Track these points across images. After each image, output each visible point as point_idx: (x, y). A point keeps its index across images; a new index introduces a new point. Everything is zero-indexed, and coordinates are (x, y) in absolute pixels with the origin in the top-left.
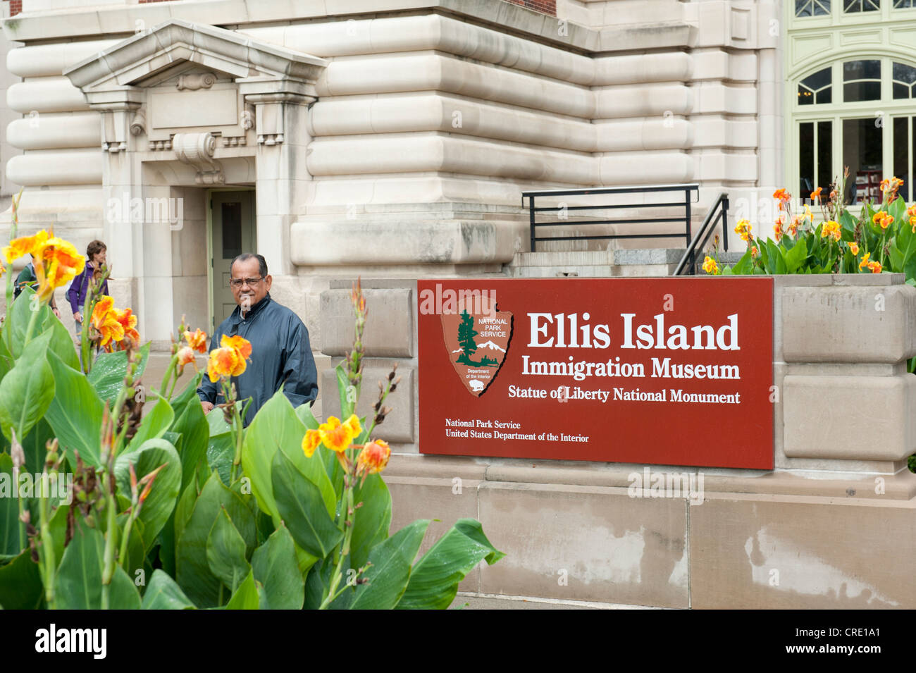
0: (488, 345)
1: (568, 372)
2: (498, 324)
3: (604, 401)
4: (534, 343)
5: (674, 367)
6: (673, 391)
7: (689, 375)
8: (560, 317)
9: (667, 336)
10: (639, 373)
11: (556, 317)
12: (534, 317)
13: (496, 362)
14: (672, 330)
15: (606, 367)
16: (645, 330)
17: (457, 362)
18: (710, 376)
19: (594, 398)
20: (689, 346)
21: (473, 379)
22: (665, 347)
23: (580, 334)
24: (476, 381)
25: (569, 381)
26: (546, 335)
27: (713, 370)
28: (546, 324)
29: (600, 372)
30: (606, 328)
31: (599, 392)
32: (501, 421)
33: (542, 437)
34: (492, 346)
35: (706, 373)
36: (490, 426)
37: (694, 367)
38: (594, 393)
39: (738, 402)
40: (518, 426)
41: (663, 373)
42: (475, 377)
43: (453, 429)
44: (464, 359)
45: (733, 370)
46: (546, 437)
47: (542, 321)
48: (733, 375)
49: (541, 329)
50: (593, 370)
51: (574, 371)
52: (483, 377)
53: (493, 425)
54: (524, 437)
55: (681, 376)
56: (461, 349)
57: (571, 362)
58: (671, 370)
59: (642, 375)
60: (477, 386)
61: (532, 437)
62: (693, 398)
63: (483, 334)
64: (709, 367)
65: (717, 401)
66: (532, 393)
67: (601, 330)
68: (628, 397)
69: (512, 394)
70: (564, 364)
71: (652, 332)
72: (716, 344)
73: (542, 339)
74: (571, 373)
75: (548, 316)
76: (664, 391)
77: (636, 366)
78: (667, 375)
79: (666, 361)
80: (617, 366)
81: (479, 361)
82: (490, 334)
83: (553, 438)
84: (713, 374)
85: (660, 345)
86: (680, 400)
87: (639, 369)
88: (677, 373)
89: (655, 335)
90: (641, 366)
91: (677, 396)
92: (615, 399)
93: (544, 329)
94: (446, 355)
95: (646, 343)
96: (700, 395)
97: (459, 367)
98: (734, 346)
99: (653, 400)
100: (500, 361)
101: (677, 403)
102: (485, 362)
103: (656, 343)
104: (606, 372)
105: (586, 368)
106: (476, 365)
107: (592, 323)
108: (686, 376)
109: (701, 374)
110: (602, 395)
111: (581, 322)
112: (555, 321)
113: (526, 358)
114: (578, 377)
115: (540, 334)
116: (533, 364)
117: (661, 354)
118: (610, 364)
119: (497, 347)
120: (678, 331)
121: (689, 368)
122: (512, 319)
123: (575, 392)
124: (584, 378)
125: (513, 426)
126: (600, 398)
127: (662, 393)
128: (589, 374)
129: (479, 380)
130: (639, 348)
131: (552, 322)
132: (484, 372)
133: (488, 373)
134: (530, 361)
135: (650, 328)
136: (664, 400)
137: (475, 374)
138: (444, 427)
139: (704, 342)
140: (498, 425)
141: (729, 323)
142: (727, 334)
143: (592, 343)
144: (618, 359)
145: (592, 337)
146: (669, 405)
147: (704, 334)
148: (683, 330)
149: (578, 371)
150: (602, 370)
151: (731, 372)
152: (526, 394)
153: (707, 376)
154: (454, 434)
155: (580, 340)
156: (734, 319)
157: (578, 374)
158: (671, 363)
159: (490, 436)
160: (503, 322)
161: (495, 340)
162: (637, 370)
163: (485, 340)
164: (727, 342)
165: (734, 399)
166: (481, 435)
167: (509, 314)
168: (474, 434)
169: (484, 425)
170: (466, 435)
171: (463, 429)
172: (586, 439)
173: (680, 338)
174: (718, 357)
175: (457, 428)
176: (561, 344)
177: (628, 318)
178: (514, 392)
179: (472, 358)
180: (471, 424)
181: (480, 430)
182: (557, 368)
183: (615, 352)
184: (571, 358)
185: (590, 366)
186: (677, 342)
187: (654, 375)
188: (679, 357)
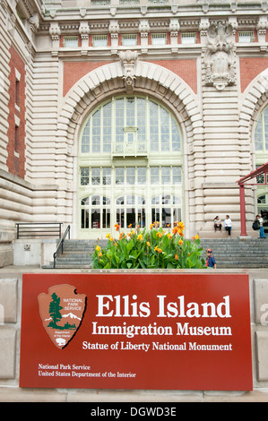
5: (191, 328)
6: (190, 344)
8: (118, 298)
9: (186, 309)
12: (101, 298)
14: (189, 305)
16: (172, 306)
18: (214, 334)
25: (123, 338)
30: (148, 304)
33: (104, 375)
34: (72, 316)
40: (88, 368)
43: (44, 371)
44: (53, 325)
47: (105, 300)
50: (139, 331)
54: (93, 375)
55: (195, 334)
58: (189, 330)
59: (171, 334)
60: (61, 342)
61: (98, 375)
62: (203, 347)
63: (66, 308)
64: (213, 328)
67: (144, 306)
68: (162, 347)
70: (120, 328)
72: (217, 314)
74: (125, 333)
75: (110, 297)
77: (166, 328)
78: (186, 334)
79: (186, 325)
80: (155, 328)
83: (112, 375)
85: (182, 315)
89: (179, 309)
90: (170, 328)
91: (193, 346)
93: (107, 305)
94: (41, 322)
95: (173, 314)
97: (49, 330)
98: (228, 315)
100: (77, 326)
101: (192, 351)
102: (67, 327)
103: (179, 314)
106: (61, 328)
107: (139, 302)
111: (131, 301)
112: (115, 300)
113: (95, 324)
116: (100, 328)
117: (182, 321)
118: (150, 327)
119: (75, 317)
120: (193, 306)
125: (85, 368)
128: (137, 333)
133: (68, 334)
134: (97, 325)
135: (175, 304)
139: (209, 313)
141: (224, 301)
142: (223, 307)
143: (138, 314)
144: (155, 324)
145: (138, 310)
146: (188, 352)
147: (209, 308)
148: (196, 305)
149: (129, 332)
150: (145, 331)
151: (226, 331)
152: (94, 347)
154: (44, 374)
155: (131, 312)
156: (227, 298)
157: (129, 333)
158: (189, 326)
159: (69, 374)
160: (80, 300)
161: (74, 312)
162: (167, 330)
163: (67, 312)
164: (224, 312)
165: (228, 347)
166: (63, 374)
167: (84, 296)
168: (58, 374)
169: (65, 368)
170: (52, 374)
171: (50, 371)
172: (134, 375)
173: (194, 310)
174: (218, 322)
175: (46, 370)
176: (118, 314)
177: (162, 298)
178: (86, 345)
179: (58, 324)
180: (56, 367)
181: (62, 371)
182: (115, 330)
183: (153, 319)
185: (137, 328)
186: (193, 313)
187: (178, 334)
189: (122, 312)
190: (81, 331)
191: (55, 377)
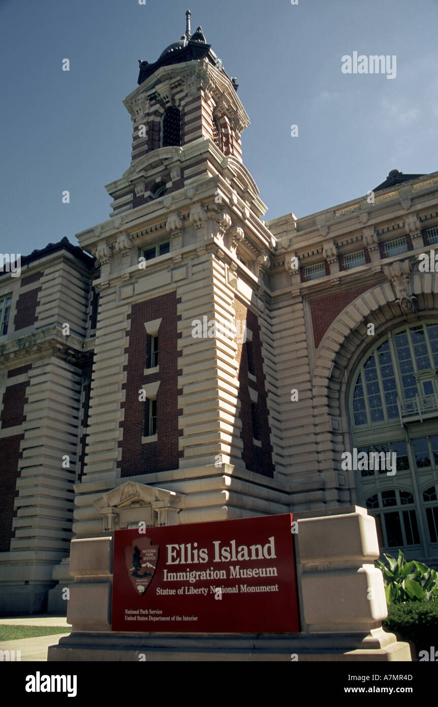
0: (147, 565)
1: (186, 578)
2: (152, 553)
3: (205, 594)
4: (170, 562)
5: (241, 571)
6: (242, 586)
7: (250, 575)
8: (182, 546)
9: (237, 552)
10: (223, 576)
11: (180, 546)
12: (169, 547)
13: (150, 575)
14: (240, 549)
15: (206, 574)
16: (226, 550)
17: (132, 575)
18: (261, 575)
19: (200, 593)
20: (249, 558)
21: (139, 585)
22: (236, 560)
23: (193, 555)
24: (141, 586)
26: (175, 557)
27: (262, 571)
28: (175, 551)
29: (203, 577)
30: (206, 550)
31: (203, 589)
32: (153, 610)
33: (173, 619)
34: (149, 565)
35: (259, 573)
36: (147, 613)
37: (252, 570)
38: (200, 590)
39: (277, 590)
40: (161, 612)
41: (236, 575)
42: (140, 584)
43: (129, 615)
44: (135, 574)
45: (274, 571)
46: (175, 619)
47: (173, 549)
48: (274, 573)
49: (173, 554)
50: (200, 576)
51: (190, 577)
52: (144, 583)
53: (149, 612)
54: (163, 619)
55: (245, 576)
56: (134, 568)
57: (188, 572)
58: (240, 573)
59: (225, 577)
60: (141, 589)
61: (168, 619)
62: (253, 589)
63: (145, 559)
64: (260, 570)
65: (266, 591)
66: (168, 592)
67: (203, 552)
69: (158, 593)
70: (184, 574)
71: (229, 551)
72: (263, 555)
73: (174, 559)
74: (188, 579)
75: (177, 546)
76: (237, 586)
77: (221, 572)
78: (238, 576)
79: (237, 567)
80: (212, 573)
81: (142, 574)
82: (148, 558)
83: (179, 619)
84: (262, 574)
85: (234, 559)
86: (246, 591)
87: (223, 573)
88: (244, 575)
89: (231, 553)
90: (224, 572)
91: (244, 589)
92: (211, 593)
93: (175, 554)
95: (226, 558)
96: (256, 588)
97: (133, 578)
98: (273, 556)
99: (231, 592)
100: (152, 574)
101: (244, 593)
102: (145, 575)
103: (231, 558)
104: (206, 577)
105: (196, 575)
107: (199, 548)
108: (249, 576)
109: (256, 574)
110: (204, 590)
111: (193, 548)
112: (180, 548)
113: (165, 571)
114: (192, 581)
115: (173, 556)
116: (169, 574)
117: (234, 564)
118: (208, 572)
119: (151, 566)
120: (243, 549)
121: (250, 571)
122: (159, 548)
123: (190, 590)
124: (195, 581)
125: (158, 613)
126: (203, 593)
127: (236, 588)
128: (197, 578)
129: (142, 585)
130: (223, 561)
131: (178, 549)
132: (145, 580)
133: (146, 581)
134: (167, 572)
135: (228, 549)
136: (237, 592)
137: (140, 582)
138: (124, 614)
139: (257, 555)
140: (152, 612)
141: (269, 542)
142: (269, 548)
143: (198, 560)
144: (212, 568)
145: (199, 556)
146: (240, 595)
147: (257, 550)
148: (246, 548)
149: (192, 577)
150: (204, 575)
151: (272, 572)
152: (165, 592)
153: (259, 576)
154: (130, 619)
156: (272, 539)
157: (191, 579)
158: (240, 569)
159: (147, 619)
160: (155, 551)
161: (151, 562)
162: (222, 575)
163: (145, 562)
164: (269, 554)
165: (275, 588)
166: (143, 619)
167: (157, 546)
168: (139, 618)
169: (144, 612)
170: (135, 619)
171: (133, 615)
172: (196, 619)
173: (244, 553)
176: (183, 562)
177: (217, 544)
178: (160, 592)
179: (140, 573)
180: (137, 612)
181: (141, 615)
182: (181, 576)
184: (188, 570)
185: (198, 573)
186: (243, 556)
187: (231, 577)
188: (244, 565)
189: (186, 559)
190: (156, 578)
191: (137, 622)
